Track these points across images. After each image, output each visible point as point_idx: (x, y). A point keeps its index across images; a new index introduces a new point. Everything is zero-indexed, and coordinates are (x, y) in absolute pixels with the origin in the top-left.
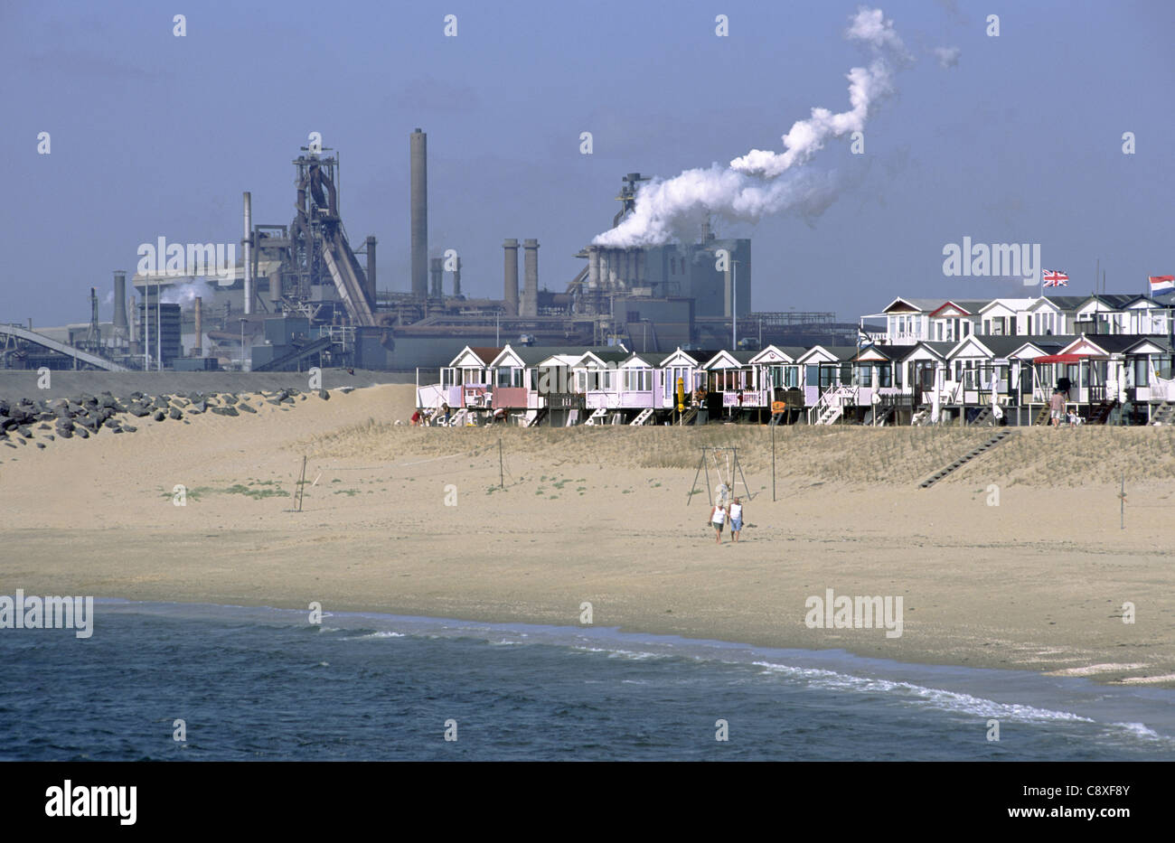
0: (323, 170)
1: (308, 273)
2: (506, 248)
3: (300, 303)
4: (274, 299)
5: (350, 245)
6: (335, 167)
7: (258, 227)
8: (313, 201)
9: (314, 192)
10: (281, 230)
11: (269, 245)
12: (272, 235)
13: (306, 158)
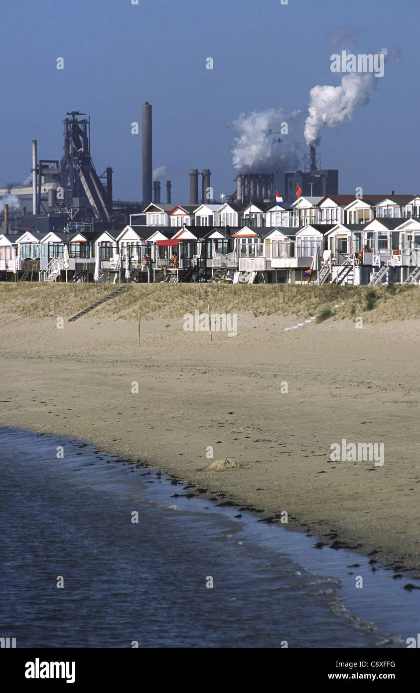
0: (80, 127)
1: (71, 190)
2: (191, 175)
3: (66, 208)
4: (50, 206)
5: (97, 172)
6: (87, 125)
7: (41, 161)
8: (74, 146)
9: (74, 139)
10: (55, 164)
11: (48, 172)
12: (50, 167)
13: (69, 120)
